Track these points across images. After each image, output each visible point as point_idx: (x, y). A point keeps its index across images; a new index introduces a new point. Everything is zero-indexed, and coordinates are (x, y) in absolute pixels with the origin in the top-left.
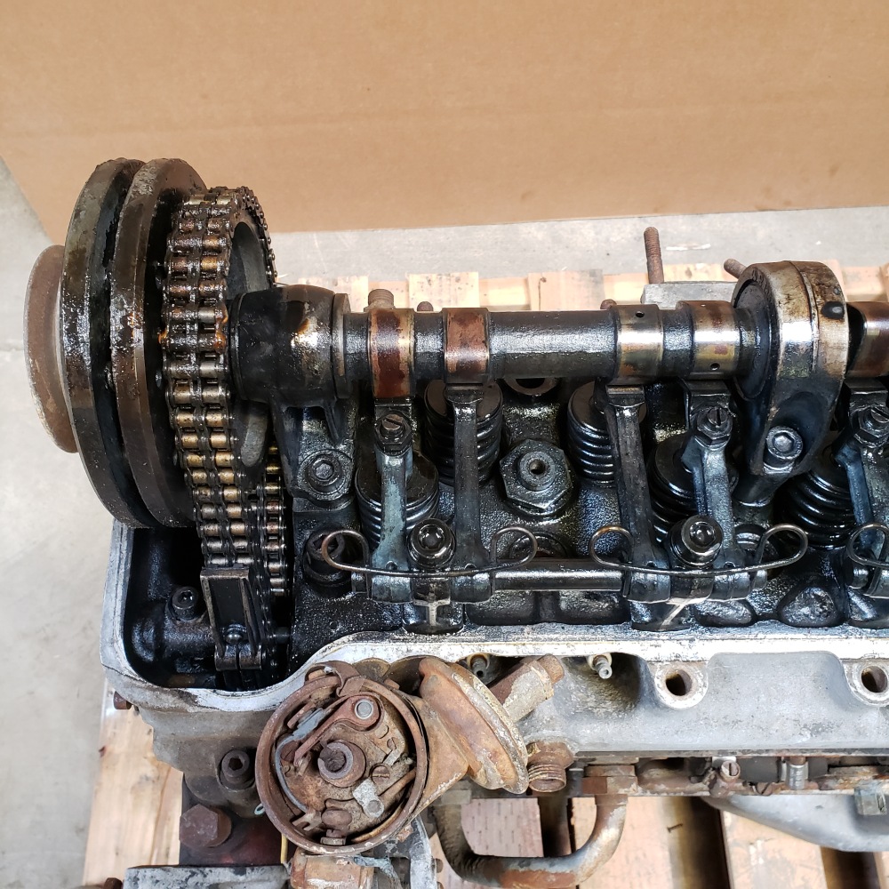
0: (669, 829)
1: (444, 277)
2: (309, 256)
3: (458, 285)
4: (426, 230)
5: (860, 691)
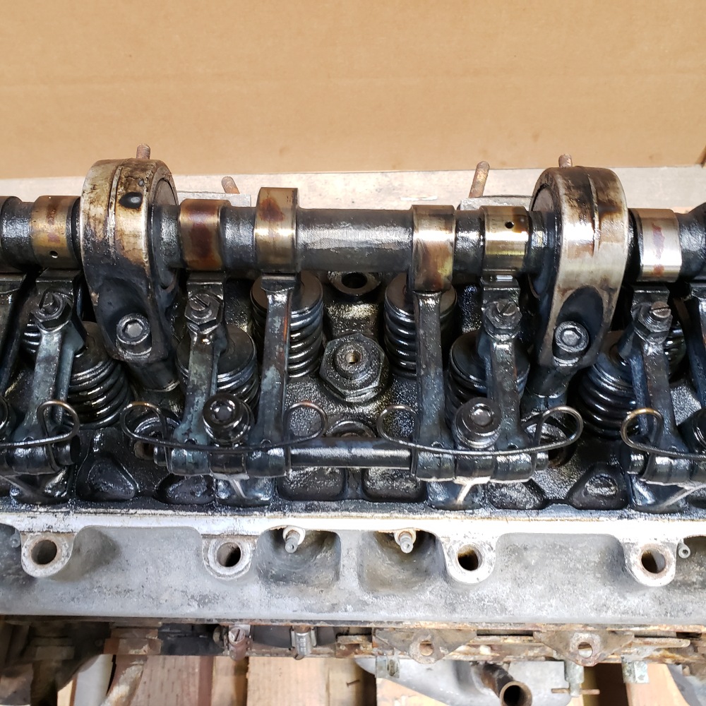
0: (348, 684)
5: (212, 565)
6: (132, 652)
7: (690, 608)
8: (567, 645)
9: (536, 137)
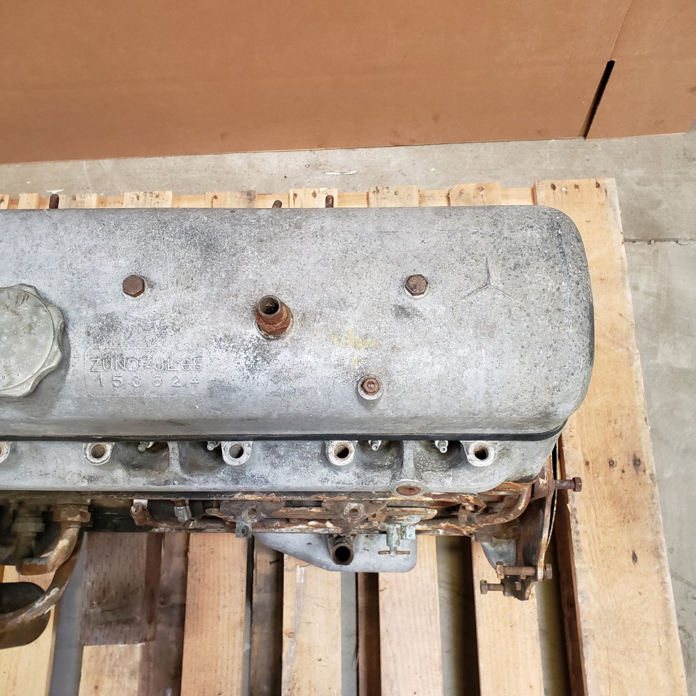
0: (271, 563)
1: (148, 194)
2: (78, 177)
3: (157, 200)
4: (161, 158)
5: (88, 457)
6: (70, 519)
7: (376, 479)
8: (342, 511)
9: (436, 119)
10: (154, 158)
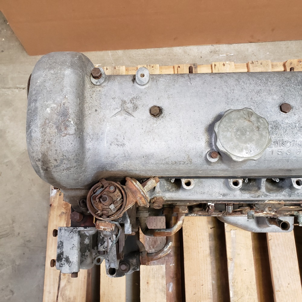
0: (211, 228)
1: (148, 66)
2: (107, 58)
3: (153, 68)
4: (144, 49)
5: (232, 186)
6: (183, 212)
10: (141, 50)
